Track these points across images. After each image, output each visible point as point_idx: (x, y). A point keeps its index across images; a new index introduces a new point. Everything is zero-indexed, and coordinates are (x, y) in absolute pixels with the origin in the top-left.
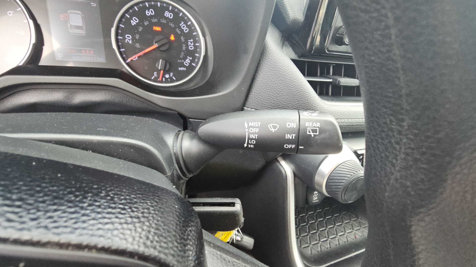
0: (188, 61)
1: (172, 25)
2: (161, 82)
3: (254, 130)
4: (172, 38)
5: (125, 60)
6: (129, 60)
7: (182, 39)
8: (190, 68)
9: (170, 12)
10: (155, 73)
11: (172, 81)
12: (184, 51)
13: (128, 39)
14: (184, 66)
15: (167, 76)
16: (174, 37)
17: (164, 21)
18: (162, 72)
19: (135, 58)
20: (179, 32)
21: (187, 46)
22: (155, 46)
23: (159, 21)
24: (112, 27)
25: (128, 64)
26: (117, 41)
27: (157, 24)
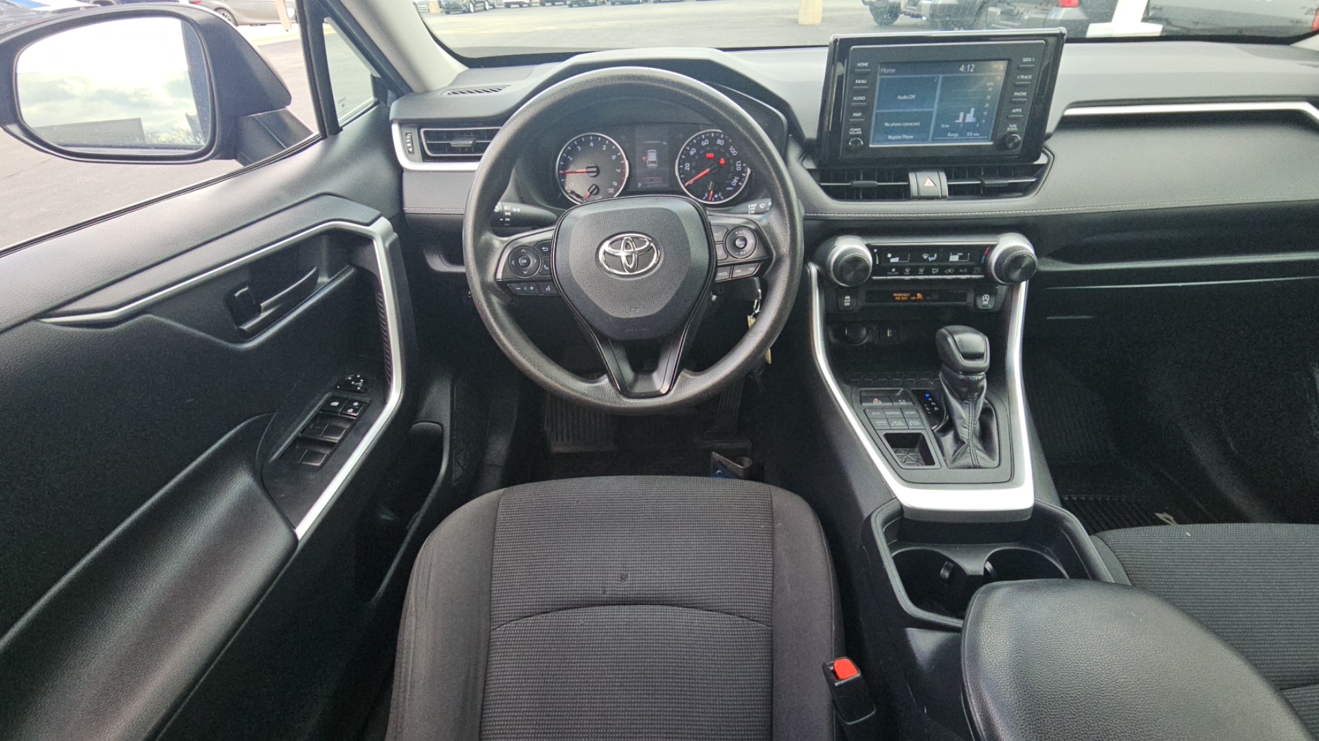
0: (735, 181)
1: (722, 150)
2: (711, 201)
3: (752, 209)
4: (722, 161)
5: (684, 184)
6: (687, 184)
7: (731, 161)
8: (738, 186)
9: (721, 139)
10: (706, 195)
11: (720, 199)
12: (732, 173)
13: (687, 166)
14: (731, 186)
15: (716, 196)
16: (725, 160)
17: (716, 148)
18: (712, 192)
19: (691, 182)
20: (728, 156)
21: (735, 167)
22: (708, 170)
23: (712, 149)
24: (676, 158)
25: (686, 187)
26: (679, 169)
27: (709, 152)
